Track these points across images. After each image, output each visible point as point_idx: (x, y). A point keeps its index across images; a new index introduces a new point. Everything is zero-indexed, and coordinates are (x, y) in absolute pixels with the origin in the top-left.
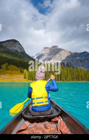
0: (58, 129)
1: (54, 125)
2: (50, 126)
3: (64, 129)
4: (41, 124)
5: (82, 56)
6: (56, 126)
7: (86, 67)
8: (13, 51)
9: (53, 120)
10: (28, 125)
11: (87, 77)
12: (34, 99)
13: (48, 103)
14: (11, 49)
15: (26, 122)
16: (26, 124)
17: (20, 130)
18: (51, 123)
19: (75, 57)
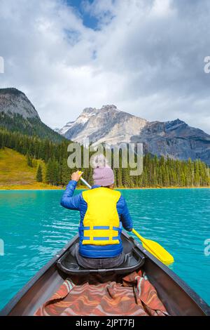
0: (138, 300)
1: (129, 291)
2: (121, 292)
3: (150, 300)
4: (100, 287)
5: (172, 130)
6: (134, 292)
7: (178, 155)
8: (9, 115)
9: (126, 279)
10: (71, 288)
11: (182, 177)
12: (88, 228)
13: (117, 241)
14: (6, 112)
15: (65, 283)
16: (65, 287)
17: (53, 299)
18: (123, 286)
19: (155, 131)
